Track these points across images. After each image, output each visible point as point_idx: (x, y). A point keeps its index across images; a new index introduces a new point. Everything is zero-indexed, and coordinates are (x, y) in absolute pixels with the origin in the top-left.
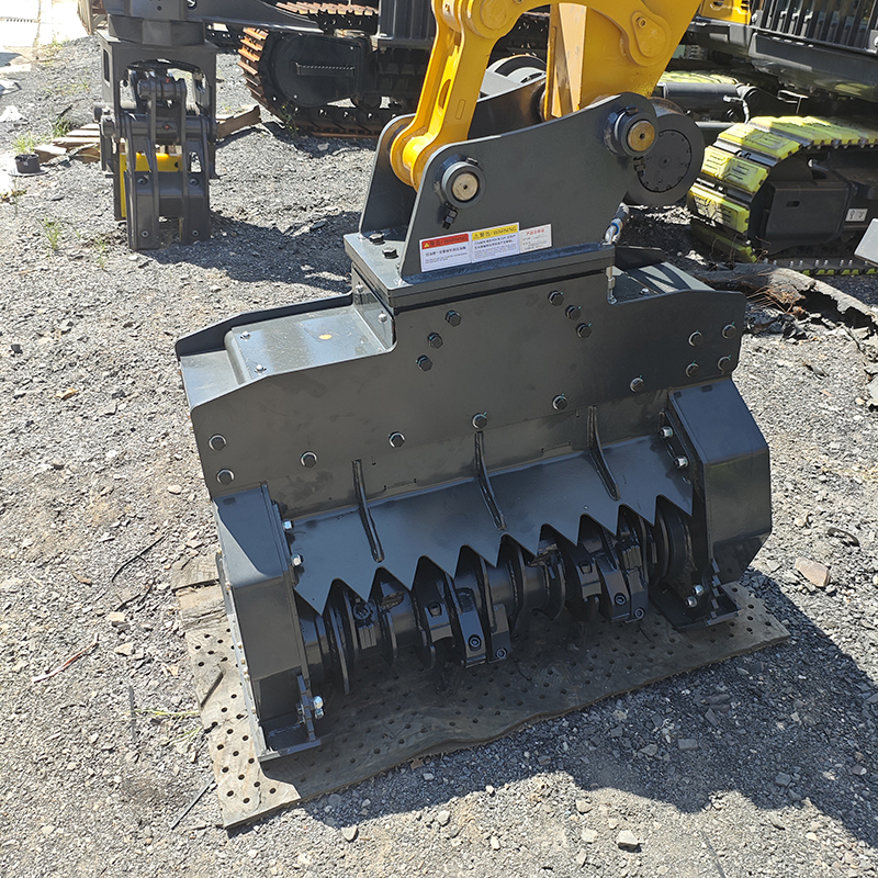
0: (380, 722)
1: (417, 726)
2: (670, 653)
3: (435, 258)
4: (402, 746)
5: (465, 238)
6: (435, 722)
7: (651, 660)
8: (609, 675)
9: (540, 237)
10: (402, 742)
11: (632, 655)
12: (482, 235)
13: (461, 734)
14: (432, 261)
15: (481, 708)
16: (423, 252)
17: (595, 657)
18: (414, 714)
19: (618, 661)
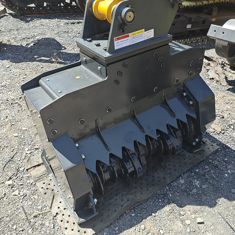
0: (112, 201)
1: (125, 200)
2: (190, 160)
3: (119, 44)
4: (122, 207)
5: (128, 36)
6: (130, 197)
7: (186, 163)
8: (175, 170)
9: (150, 34)
10: (122, 206)
11: (180, 162)
12: (133, 34)
13: (140, 199)
14: (118, 45)
15: (142, 189)
16: (115, 42)
17: (169, 165)
18: (122, 195)
19: (176, 165)
